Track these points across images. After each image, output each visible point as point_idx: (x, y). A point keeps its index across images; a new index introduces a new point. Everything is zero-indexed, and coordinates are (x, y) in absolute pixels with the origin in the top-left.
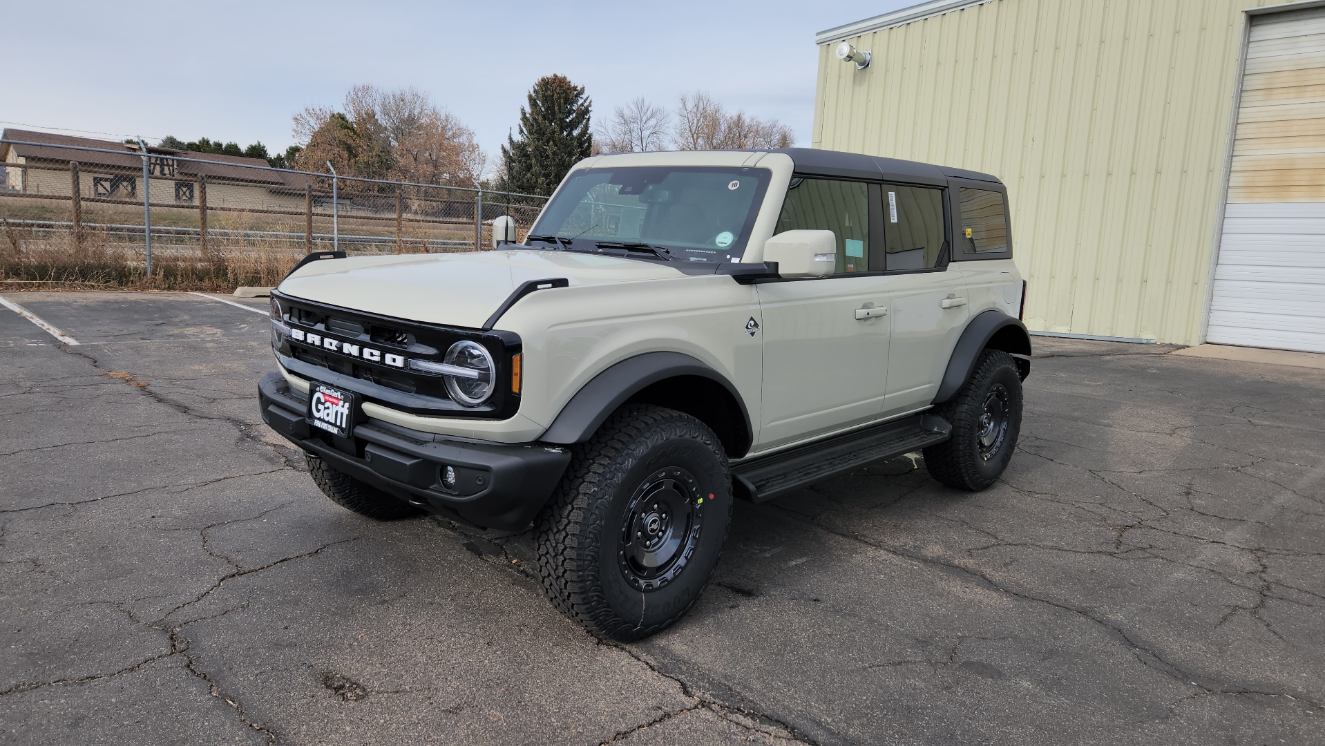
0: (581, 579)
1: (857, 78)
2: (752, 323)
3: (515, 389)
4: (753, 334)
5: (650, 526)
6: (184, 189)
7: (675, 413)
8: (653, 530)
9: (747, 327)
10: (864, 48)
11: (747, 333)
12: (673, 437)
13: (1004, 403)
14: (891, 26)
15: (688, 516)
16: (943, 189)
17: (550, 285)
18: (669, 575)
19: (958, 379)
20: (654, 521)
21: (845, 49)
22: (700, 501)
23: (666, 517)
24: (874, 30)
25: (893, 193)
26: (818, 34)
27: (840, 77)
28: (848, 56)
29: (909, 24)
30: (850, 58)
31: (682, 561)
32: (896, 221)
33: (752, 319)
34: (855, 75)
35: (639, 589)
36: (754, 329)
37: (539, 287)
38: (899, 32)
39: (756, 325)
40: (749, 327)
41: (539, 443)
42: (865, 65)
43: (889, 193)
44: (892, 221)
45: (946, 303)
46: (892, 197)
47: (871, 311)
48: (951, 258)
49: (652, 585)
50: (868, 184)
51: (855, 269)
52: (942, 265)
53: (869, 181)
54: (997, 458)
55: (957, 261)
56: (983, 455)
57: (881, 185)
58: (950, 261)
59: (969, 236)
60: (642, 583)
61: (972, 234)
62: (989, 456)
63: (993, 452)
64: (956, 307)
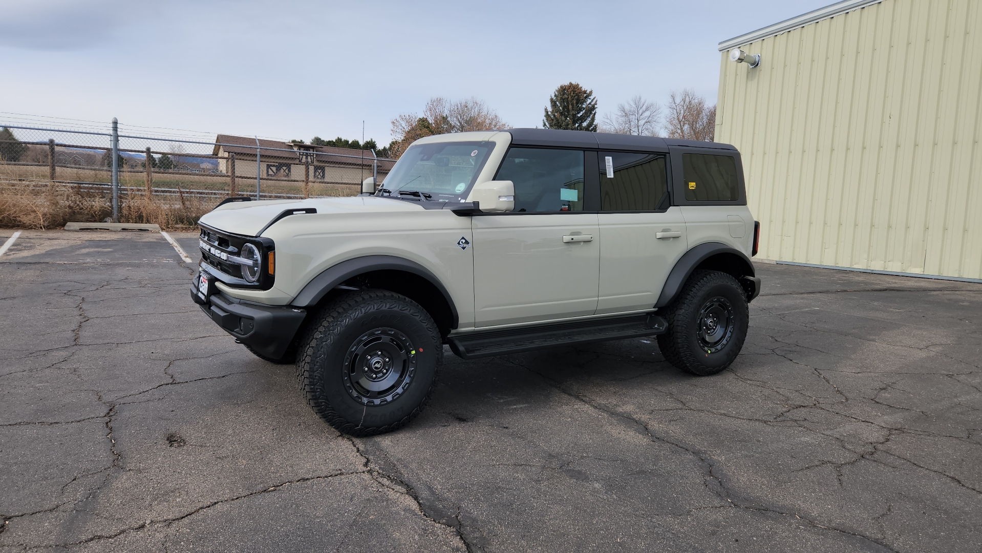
0: (312, 390)
1: (750, 75)
2: (464, 241)
3: (271, 272)
4: (464, 248)
5: (374, 364)
6: (319, 171)
7: (388, 294)
8: (376, 368)
9: (459, 243)
10: (754, 52)
11: (459, 247)
12: (383, 308)
13: (729, 312)
14: (775, 34)
15: (405, 361)
16: (664, 154)
17: (304, 212)
18: (389, 398)
19: (673, 290)
20: (378, 362)
21: (736, 53)
22: (413, 352)
23: (389, 361)
24: (762, 38)
25: (611, 158)
26: (720, 43)
27: (736, 75)
28: (739, 59)
29: (790, 31)
30: (741, 60)
31: (400, 390)
32: (612, 176)
33: (463, 238)
34: (748, 73)
35: (363, 404)
36: (465, 245)
37: (294, 213)
38: (782, 39)
39: (467, 242)
40: (461, 243)
41: (290, 306)
42: (756, 64)
43: (606, 157)
44: (608, 177)
45: (659, 235)
46: (609, 160)
47: (576, 238)
48: (672, 204)
49: (373, 402)
50: (584, 151)
51: (569, 209)
52: (662, 209)
53: (585, 150)
54: (722, 352)
55: (679, 206)
56: (706, 348)
57: (598, 152)
58: (670, 206)
59: (692, 188)
60: (365, 399)
61: (695, 187)
62: (713, 350)
63: (719, 348)
64: (672, 239)
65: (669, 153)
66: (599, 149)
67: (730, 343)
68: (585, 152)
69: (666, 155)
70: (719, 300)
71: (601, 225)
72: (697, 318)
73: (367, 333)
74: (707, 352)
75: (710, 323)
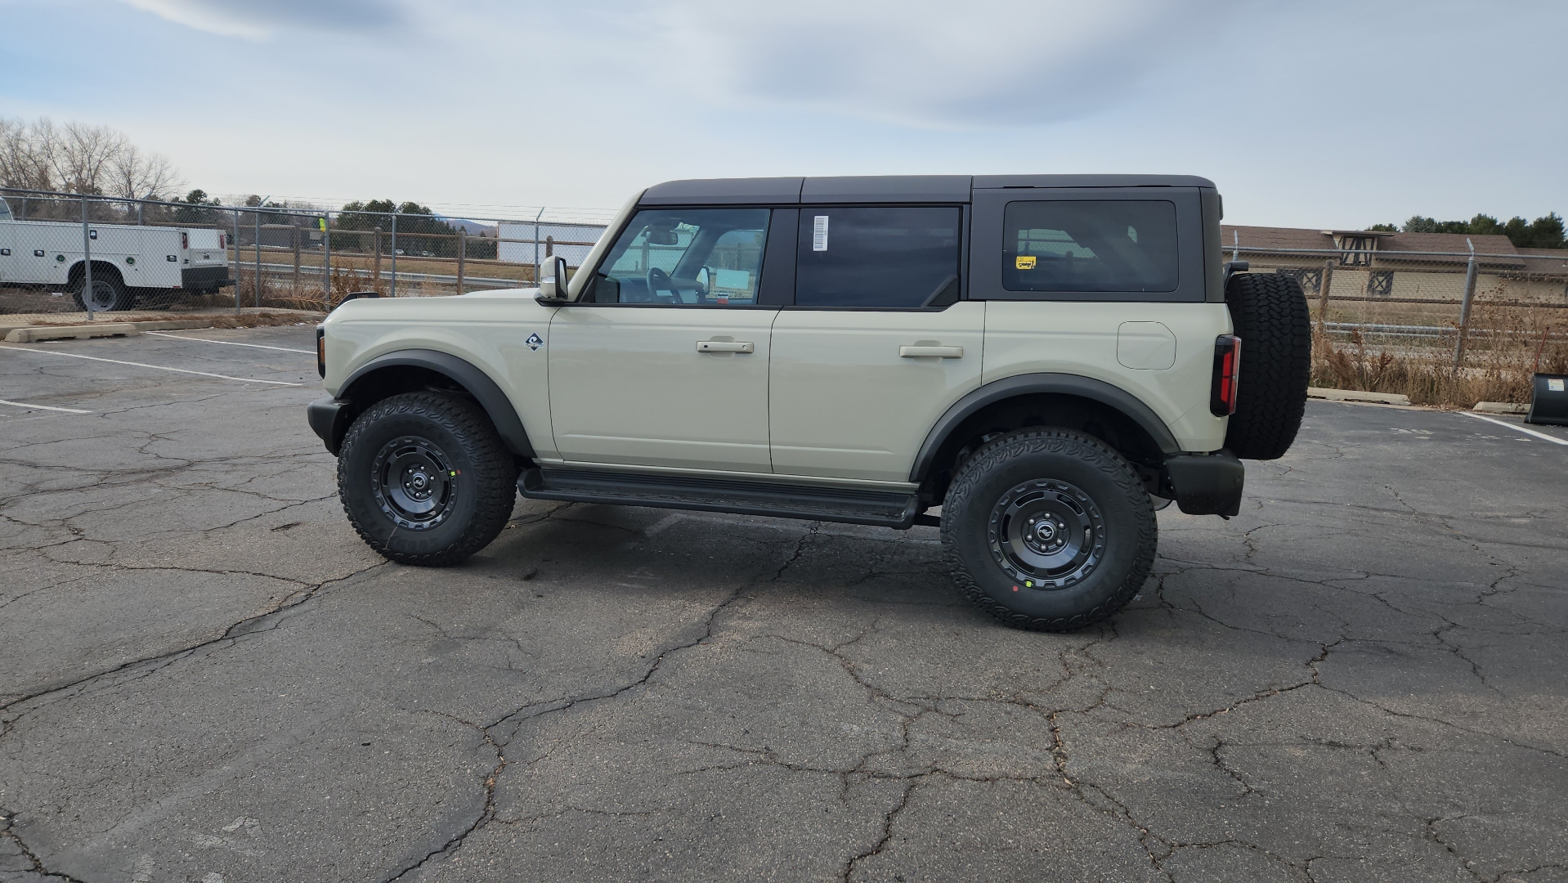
2: (535, 339)
4: (534, 348)
5: (416, 480)
6: (1381, 279)
8: (417, 485)
9: (528, 342)
11: (528, 347)
12: (409, 412)
15: (446, 483)
16: (959, 205)
18: (426, 524)
19: (925, 452)
22: (453, 474)
25: (826, 218)
31: (439, 518)
32: (825, 248)
33: (534, 335)
35: (395, 524)
36: (537, 345)
39: (539, 341)
40: (530, 341)
43: (816, 217)
44: (814, 250)
45: (904, 351)
46: (822, 223)
47: (713, 345)
48: (963, 297)
49: (407, 524)
50: (772, 209)
52: (939, 304)
53: (772, 207)
54: (1063, 593)
55: (985, 301)
56: (1021, 576)
57: (800, 209)
58: (959, 300)
59: (1026, 267)
60: (398, 519)
61: (1034, 264)
62: (1040, 583)
63: (1060, 582)
64: (941, 359)
65: (970, 203)
66: (800, 203)
67: (1090, 578)
68: (775, 210)
69: (962, 208)
70: (1051, 486)
71: (777, 328)
72: (992, 513)
73: (396, 440)
74: (1023, 584)
75: (1041, 529)
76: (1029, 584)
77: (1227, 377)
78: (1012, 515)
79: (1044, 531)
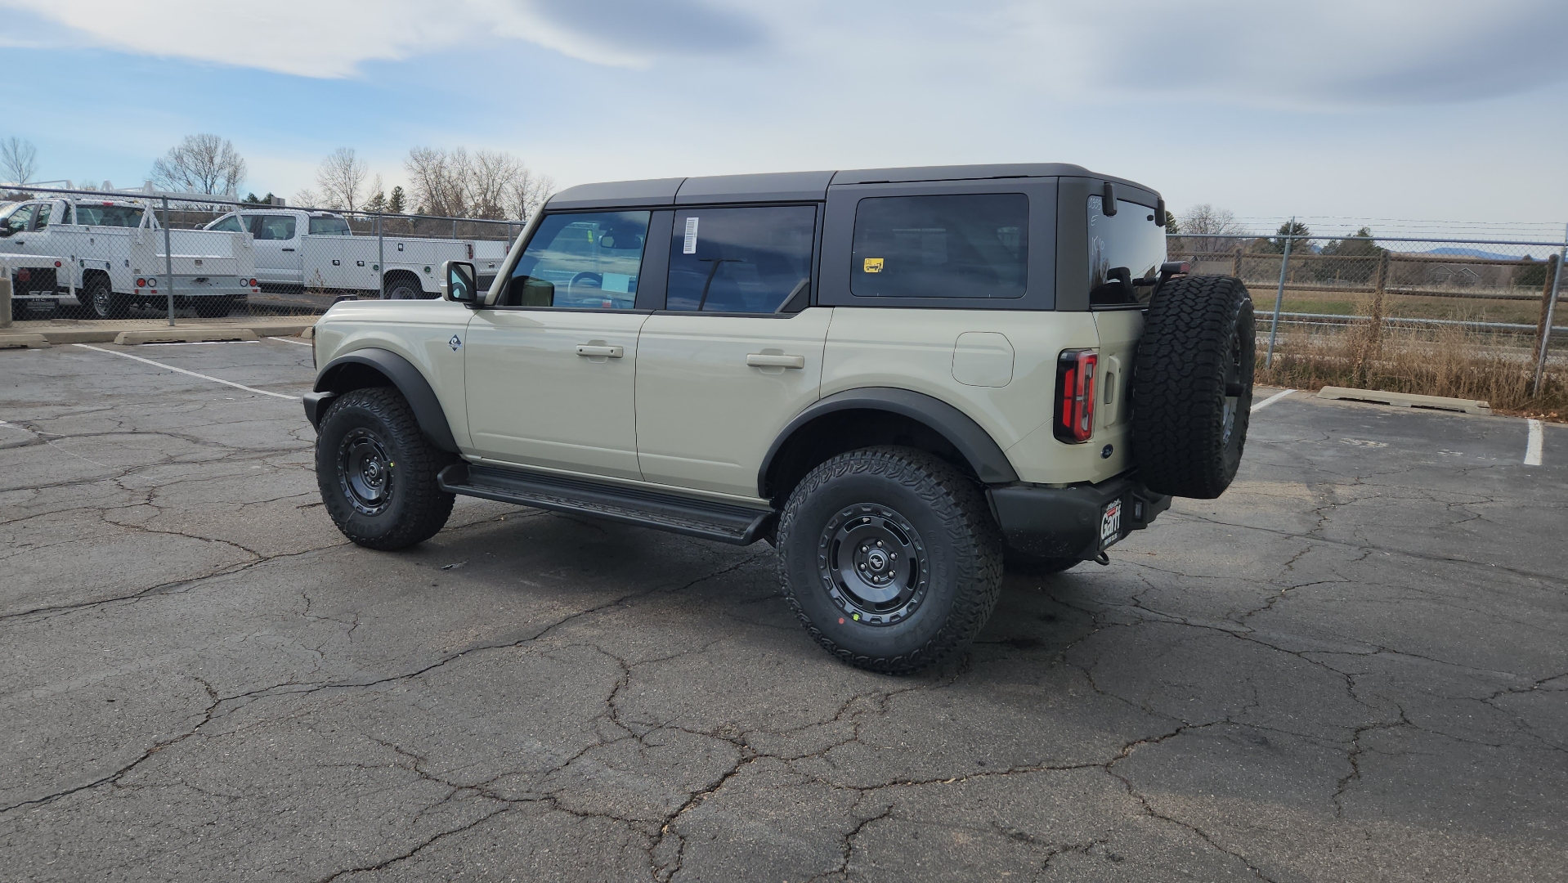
4: (455, 349)
5: (371, 470)
8: (371, 474)
11: (450, 348)
15: (388, 475)
16: (815, 203)
20: (373, 468)
22: (392, 465)
25: (696, 220)
31: (384, 505)
32: (693, 251)
35: (353, 508)
36: (457, 346)
39: (458, 342)
40: (452, 342)
43: (688, 219)
44: (685, 252)
46: (693, 225)
48: (813, 302)
49: (363, 508)
50: (652, 211)
51: (617, 307)
52: (791, 310)
53: (652, 208)
54: (887, 630)
55: (834, 307)
56: (849, 608)
57: (675, 210)
58: (809, 306)
59: (873, 271)
60: (356, 504)
61: (882, 267)
62: (867, 616)
63: (886, 618)
64: (784, 369)
65: (825, 201)
66: (674, 205)
67: (914, 616)
68: (654, 212)
69: (817, 206)
70: (878, 513)
71: (645, 332)
72: (821, 538)
73: (352, 431)
74: (850, 616)
75: (873, 558)
76: (856, 617)
77: (1069, 398)
78: (842, 541)
79: (875, 561)
